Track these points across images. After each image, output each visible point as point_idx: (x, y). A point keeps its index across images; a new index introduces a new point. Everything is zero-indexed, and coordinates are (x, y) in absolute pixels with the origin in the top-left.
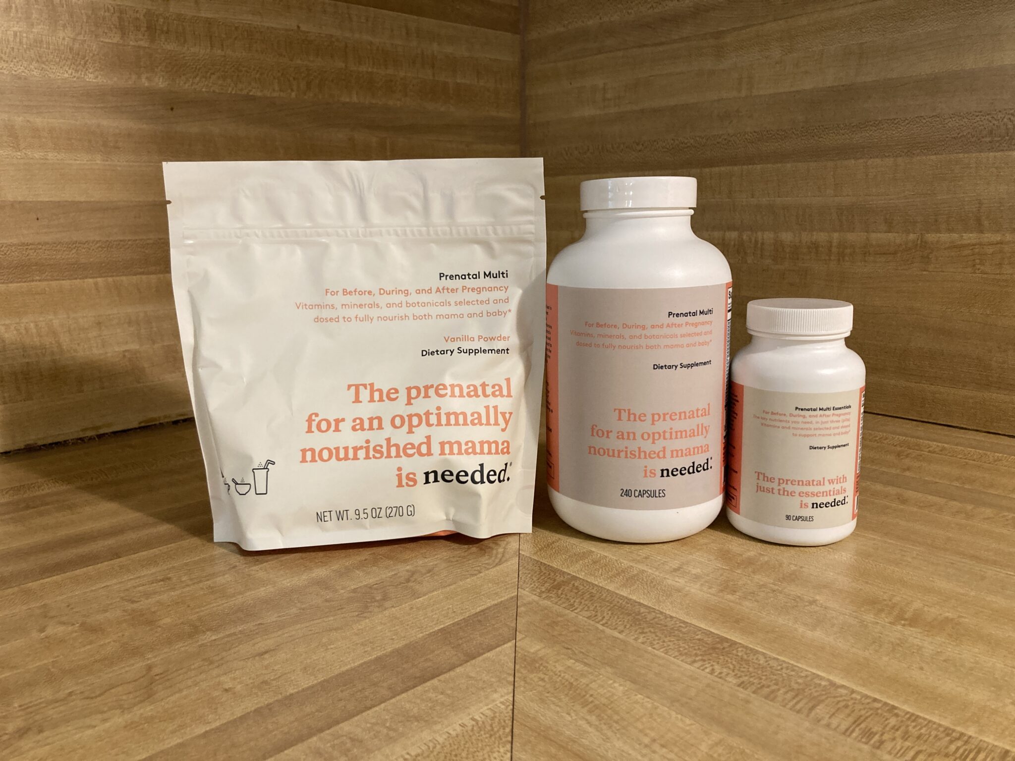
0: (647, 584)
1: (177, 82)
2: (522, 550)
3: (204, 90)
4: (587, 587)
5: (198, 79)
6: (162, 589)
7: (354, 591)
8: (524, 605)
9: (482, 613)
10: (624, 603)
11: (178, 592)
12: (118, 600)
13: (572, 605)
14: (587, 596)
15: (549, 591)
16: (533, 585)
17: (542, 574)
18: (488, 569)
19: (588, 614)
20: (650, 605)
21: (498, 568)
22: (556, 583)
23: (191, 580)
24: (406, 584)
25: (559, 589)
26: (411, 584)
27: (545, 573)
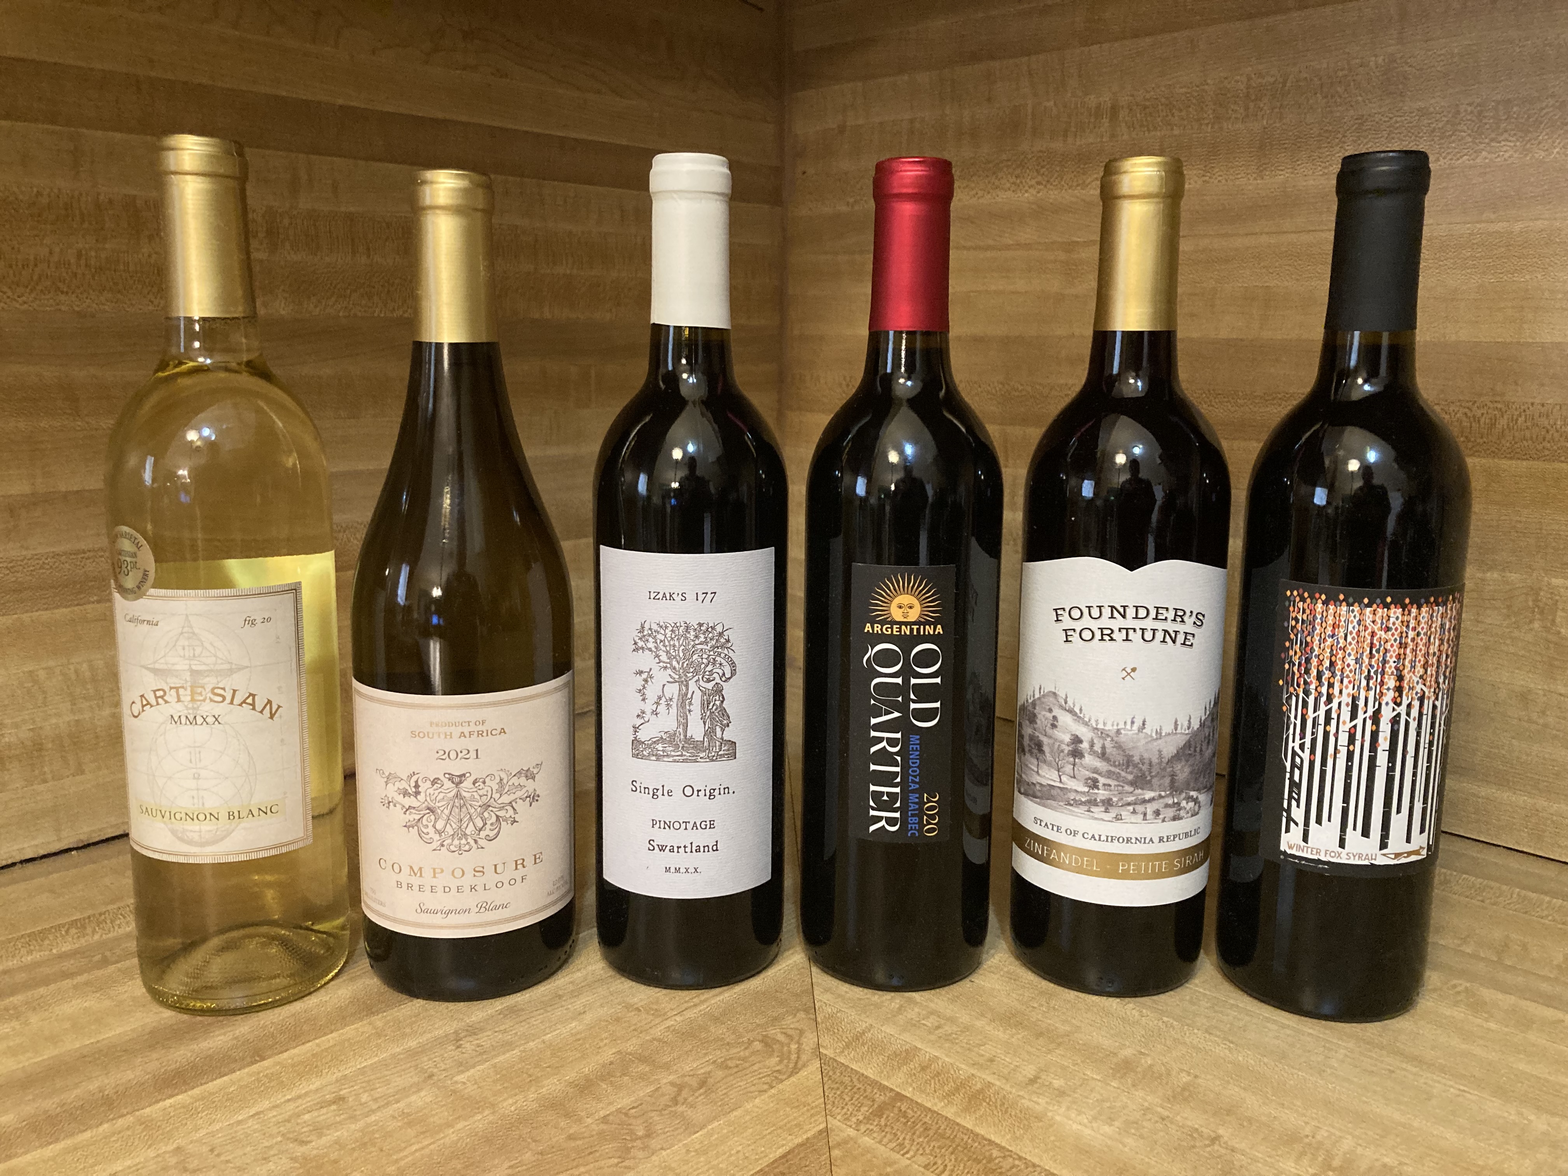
0: (996, 1107)
1: (306, 306)
2: (823, 1046)
3: (341, 314)
4: (919, 1113)
5: (333, 299)
6: (338, 1119)
7: (605, 1120)
8: (839, 1145)
9: (784, 1160)
10: (970, 1141)
11: (360, 1124)
12: (279, 1139)
13: (901, 1145)
14: (919, 1128)
15: (867, 1119)
16: (845, 1110)
17: (855, 1090)
18: (782, 1081)
19: (922, 1160)
20: (1003, 1144)
21: (793, 1079)
22: (876, 1106)
23: (375, 1100)
24: (673, 1109)
25: (881, 1117)
26: (681, 1108)
27: (859, 1089)
